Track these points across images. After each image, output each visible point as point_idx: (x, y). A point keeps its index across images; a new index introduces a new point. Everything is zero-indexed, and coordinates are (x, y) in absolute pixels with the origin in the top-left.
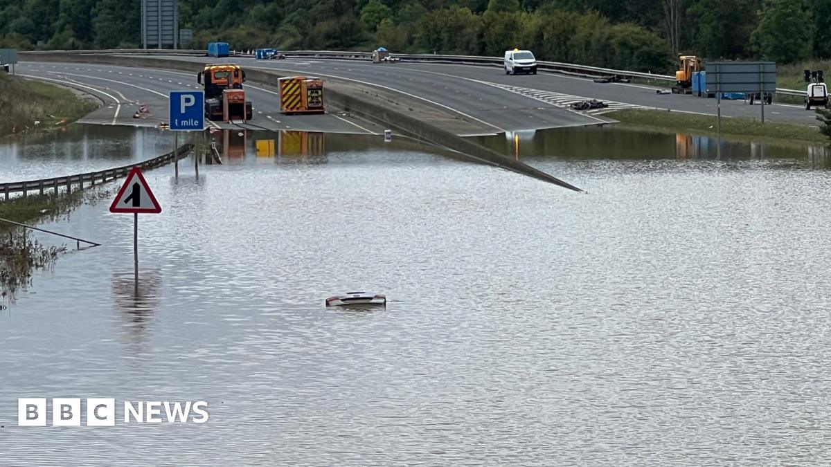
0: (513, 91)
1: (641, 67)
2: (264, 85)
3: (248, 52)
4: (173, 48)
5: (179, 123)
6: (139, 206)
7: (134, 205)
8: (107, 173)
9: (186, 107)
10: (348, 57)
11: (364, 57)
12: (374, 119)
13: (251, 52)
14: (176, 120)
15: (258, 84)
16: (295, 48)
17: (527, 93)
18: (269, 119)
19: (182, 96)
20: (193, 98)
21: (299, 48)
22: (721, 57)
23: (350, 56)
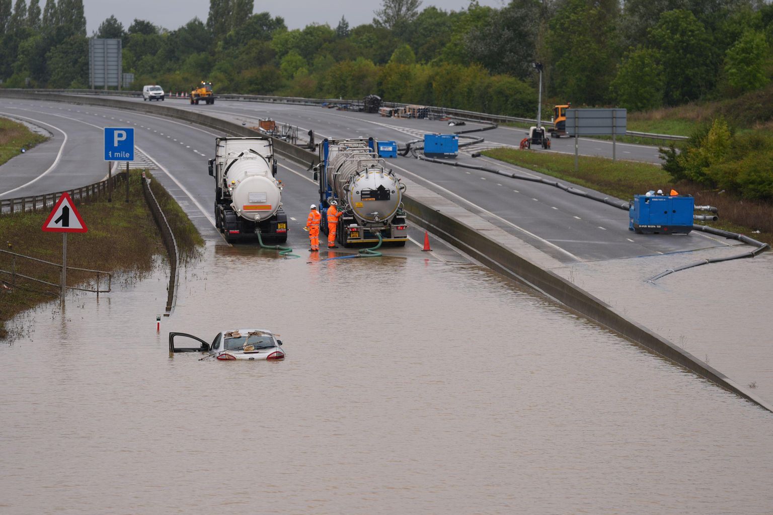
0: (405, 132)
1: (515, 112)
2: (193, 123)
3: (182, 95)
4: (118, 90)
5: (113, 154)
6: (68, 226)
7: (63, 226)
8: (47, 197)
9: (119, 142)
10: (267, 101)
11: (281, 100)
12: (285, 154)
13: (185, 95)
14: (110, 152)
15: (188, 122)
16: (222, 92)
17: (417, 134)
18: (195, 153)
19: (115, 131)
20: (124, 133)
21: (225, 92)
22: (584, 104)
23: (269, 100)
